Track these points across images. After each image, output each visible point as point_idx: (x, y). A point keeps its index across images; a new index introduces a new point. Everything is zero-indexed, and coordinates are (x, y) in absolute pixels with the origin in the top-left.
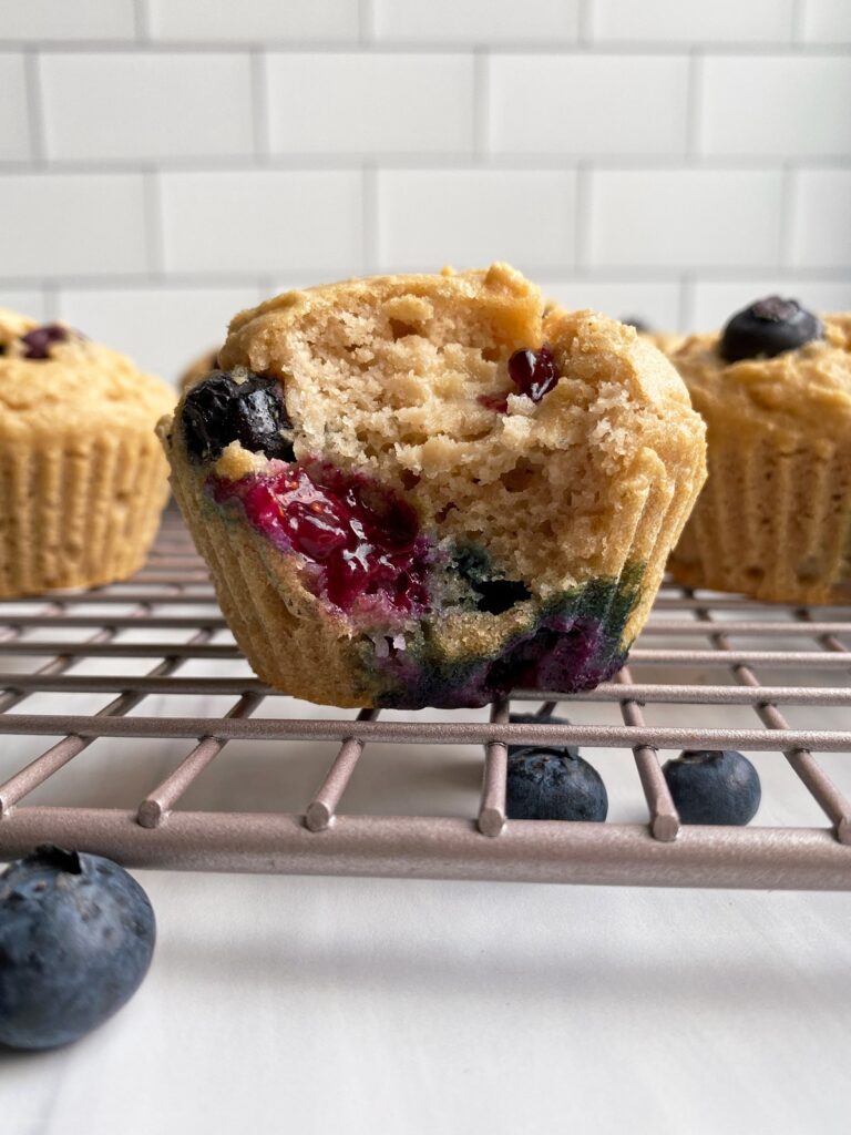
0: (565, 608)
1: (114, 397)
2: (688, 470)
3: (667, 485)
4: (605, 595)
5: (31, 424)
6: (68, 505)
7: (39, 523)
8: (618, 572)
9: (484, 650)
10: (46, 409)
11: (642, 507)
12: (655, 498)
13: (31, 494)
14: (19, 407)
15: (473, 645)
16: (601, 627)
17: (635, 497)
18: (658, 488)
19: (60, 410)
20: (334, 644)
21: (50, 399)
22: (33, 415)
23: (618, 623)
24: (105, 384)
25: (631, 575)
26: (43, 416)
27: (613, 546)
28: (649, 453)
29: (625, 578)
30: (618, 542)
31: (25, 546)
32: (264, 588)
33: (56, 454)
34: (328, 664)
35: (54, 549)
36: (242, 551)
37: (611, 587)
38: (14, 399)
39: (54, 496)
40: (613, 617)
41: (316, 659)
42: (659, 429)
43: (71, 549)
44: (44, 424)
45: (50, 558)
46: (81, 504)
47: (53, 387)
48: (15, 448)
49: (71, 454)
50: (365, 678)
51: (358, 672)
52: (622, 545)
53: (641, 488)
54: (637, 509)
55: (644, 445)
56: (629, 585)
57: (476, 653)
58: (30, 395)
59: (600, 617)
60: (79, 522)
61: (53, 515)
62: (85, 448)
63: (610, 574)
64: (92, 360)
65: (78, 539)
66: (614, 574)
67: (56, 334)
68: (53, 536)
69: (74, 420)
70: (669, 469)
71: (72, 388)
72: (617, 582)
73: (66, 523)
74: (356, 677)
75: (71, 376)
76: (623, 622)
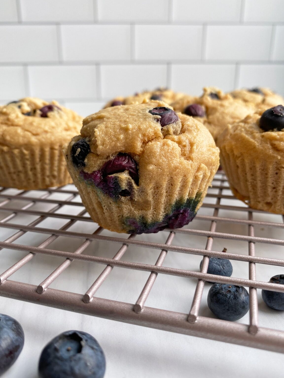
0: (180, 207)
1: (67, 130)
2: (214, 167)
3: (208, 173)
4: (191, 202)
5: (39, 140)
6: (52, 163)
7: (43, 169)
8: (194, 196)
9: (158, 220)
10: (44, 136)
11: (201, 180)
12: (204, 176)
13: (40, 161)
14: (36, 135)
15: (155, 219)
16: (189, 210)
17: (199, 177)
18: (205, 173)
19: (49, 135)
20: (117, 218)
21: (46, 132)
22: (40, 137)
23: (194, 207)
24: (64, 125)
25: (198, 196)
26: (43, 137)
27: (193, 190)
28: (203, 165)
29: (196, 197)
30: (194, 189)
31: (39, 176)
32: (97, 201)
33: (47, 149)
34: (115, 222)
35: (48, 177)
36: (91, 192)
37: (192, 200)
38: (34, 132)
39: (47, 161)
40: (193, 206)
41: (111, 220)
42: (206, 158)
43: (54, 177)
44: (43, 140)
45: (47, 180)
46: (56, 163)
47: (47, 128)
48: (34, 148)
49: (52, 149)
50: (125, 226)
51: (123, 225)
52: (195, 190)
53: (201, 175)
54: (200, 180)
55: (201, 163)
56: (197, 198)
57: (156, 221)
58: (39, 131)
59: (189, 208)
60: (56, 168)
61: (47, 167)
62: (57, 147)
63: (192, 197)
64: (61, 117)
65: (56, 173)
66: (193, 197)
67: (50, 108)
68: (48, 173)
69: (53, 138)
70: (209, 168)
71: (53, 128)
72: (194, 199)
73: (52, 169)
74: (122, 226)
75: (53, 124)
76: (195, 207)
